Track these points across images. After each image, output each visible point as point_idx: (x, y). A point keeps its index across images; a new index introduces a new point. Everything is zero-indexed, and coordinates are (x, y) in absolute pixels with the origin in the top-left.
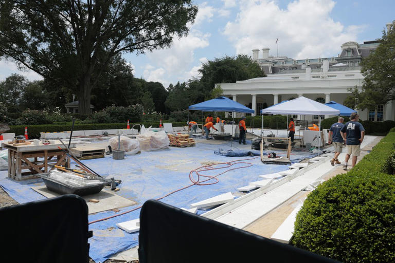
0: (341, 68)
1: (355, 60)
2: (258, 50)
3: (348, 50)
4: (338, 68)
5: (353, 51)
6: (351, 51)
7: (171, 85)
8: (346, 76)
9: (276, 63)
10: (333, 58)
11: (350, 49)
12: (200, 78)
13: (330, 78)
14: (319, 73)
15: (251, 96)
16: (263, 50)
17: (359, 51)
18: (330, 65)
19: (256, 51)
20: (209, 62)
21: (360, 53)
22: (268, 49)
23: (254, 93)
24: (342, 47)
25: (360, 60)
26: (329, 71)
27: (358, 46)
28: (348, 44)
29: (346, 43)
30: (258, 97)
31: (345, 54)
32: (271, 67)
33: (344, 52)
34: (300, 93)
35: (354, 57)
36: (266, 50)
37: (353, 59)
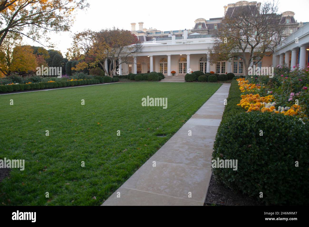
0: (196, 36)
1: (204, 31)
2: (135, 24)
3: (199, 24)
4: (194, 37)
5: (203, 25)
6: (202, 25)
9: (149, 33)
10: (189, 30)
11: (201, 23)
14: (181, 40)
16: (139, 23)
17: (207, 25)
18: (188, 35)
19: (133, 24)
21: (207, 26)
22: (143, 23)
23: (134, 56)
24: (195, 22)
25: (207, 31)
26: (188, 38)
27: (206, 21)
28: (199, 20)
29: (198, 19)
31: (198, 27)
32: (146, 37)
33: (197, 25)
34: (169, 54)
35: (203, 29)
36: (141, 24)
37: (203, 31)
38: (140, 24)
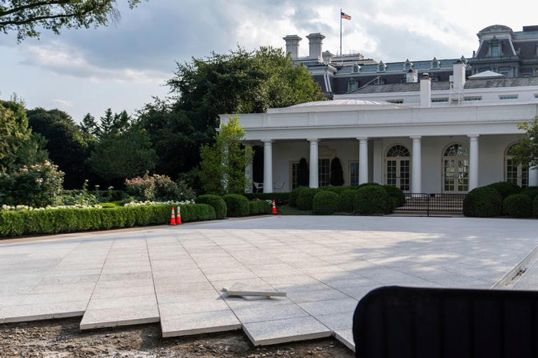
0: (489, 82)
1: (507, 64)
2: (297, 39)
3: (494, 43)
4: (484, 82)
5: (504, 44)
6: (499, 45)
7: (88, 120)
8: (501, 98)
11: (497, 40)
12: (175, 102)
13: (468, 103)
14: (446, 92)
15: (306, 143)
16: (310, 38)
17: (516, 45)
18: (468, 74)
19: (292, 41)
20: (197, 63)
21: (516, 50)
22: (321, 37)
23: (313, 137)
24: (479, 36)
25: (516, 65)
26: (466, 87)
27: (513, 34)
28: (492, 30)
29: (488, 29)
30: (323, 143)
31: (488, 50)
32: (330, 77)
33: (485, 47)
34: (415, 134)
35: (505, 58)
36: (316, 39)
37: (504, 62)
38: (312, 41)
